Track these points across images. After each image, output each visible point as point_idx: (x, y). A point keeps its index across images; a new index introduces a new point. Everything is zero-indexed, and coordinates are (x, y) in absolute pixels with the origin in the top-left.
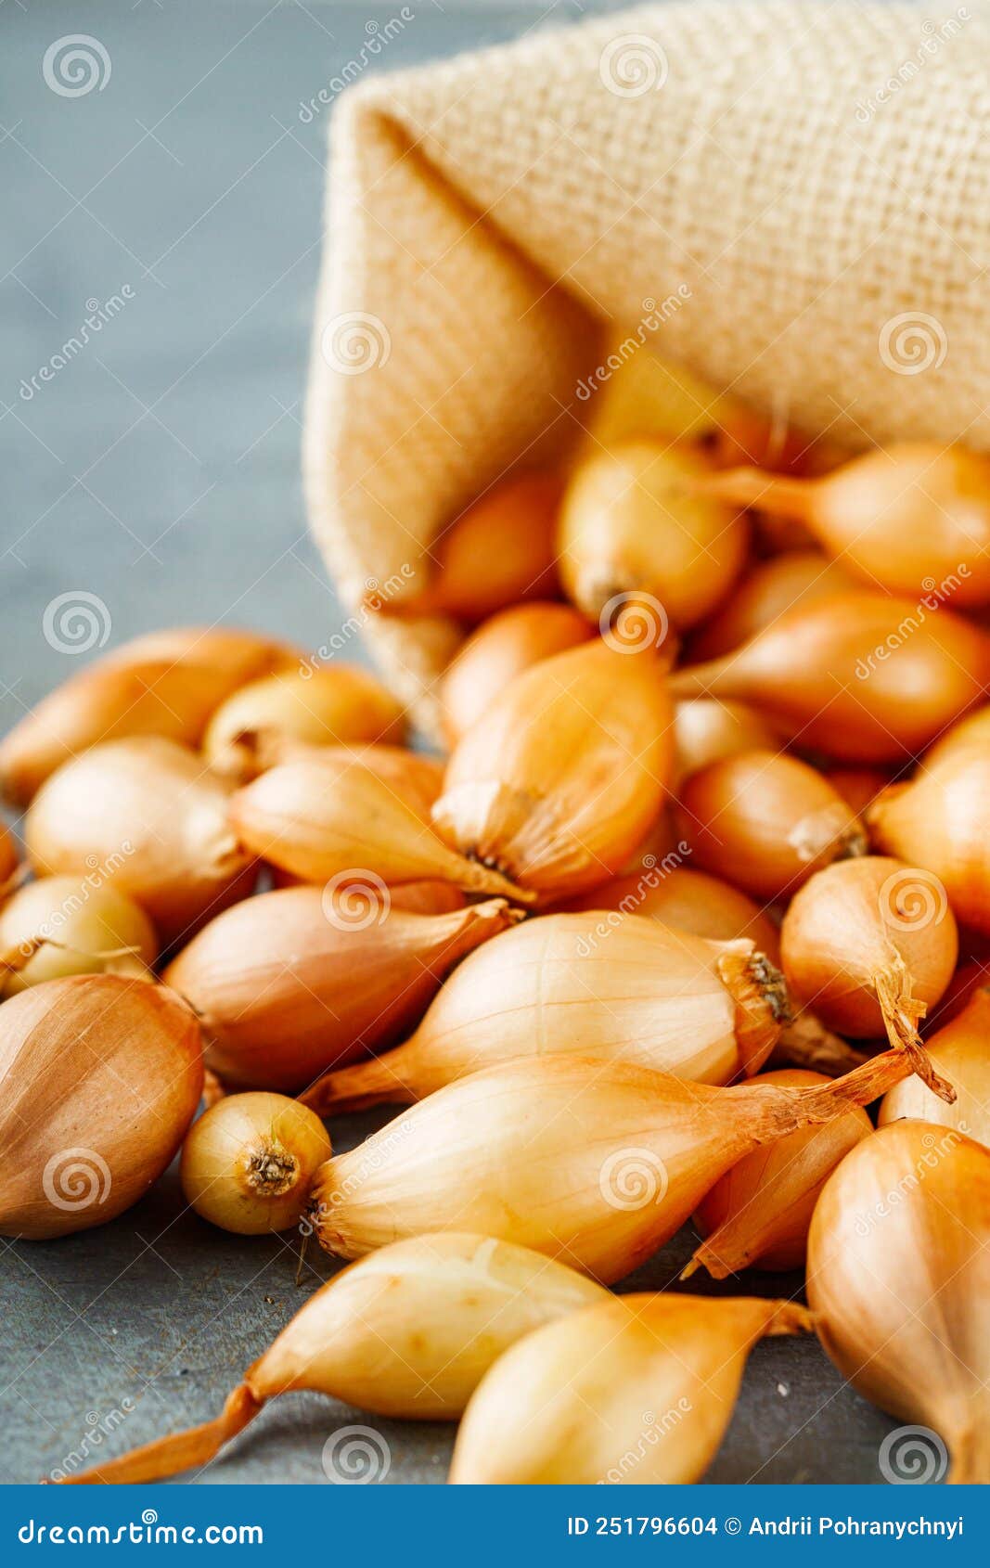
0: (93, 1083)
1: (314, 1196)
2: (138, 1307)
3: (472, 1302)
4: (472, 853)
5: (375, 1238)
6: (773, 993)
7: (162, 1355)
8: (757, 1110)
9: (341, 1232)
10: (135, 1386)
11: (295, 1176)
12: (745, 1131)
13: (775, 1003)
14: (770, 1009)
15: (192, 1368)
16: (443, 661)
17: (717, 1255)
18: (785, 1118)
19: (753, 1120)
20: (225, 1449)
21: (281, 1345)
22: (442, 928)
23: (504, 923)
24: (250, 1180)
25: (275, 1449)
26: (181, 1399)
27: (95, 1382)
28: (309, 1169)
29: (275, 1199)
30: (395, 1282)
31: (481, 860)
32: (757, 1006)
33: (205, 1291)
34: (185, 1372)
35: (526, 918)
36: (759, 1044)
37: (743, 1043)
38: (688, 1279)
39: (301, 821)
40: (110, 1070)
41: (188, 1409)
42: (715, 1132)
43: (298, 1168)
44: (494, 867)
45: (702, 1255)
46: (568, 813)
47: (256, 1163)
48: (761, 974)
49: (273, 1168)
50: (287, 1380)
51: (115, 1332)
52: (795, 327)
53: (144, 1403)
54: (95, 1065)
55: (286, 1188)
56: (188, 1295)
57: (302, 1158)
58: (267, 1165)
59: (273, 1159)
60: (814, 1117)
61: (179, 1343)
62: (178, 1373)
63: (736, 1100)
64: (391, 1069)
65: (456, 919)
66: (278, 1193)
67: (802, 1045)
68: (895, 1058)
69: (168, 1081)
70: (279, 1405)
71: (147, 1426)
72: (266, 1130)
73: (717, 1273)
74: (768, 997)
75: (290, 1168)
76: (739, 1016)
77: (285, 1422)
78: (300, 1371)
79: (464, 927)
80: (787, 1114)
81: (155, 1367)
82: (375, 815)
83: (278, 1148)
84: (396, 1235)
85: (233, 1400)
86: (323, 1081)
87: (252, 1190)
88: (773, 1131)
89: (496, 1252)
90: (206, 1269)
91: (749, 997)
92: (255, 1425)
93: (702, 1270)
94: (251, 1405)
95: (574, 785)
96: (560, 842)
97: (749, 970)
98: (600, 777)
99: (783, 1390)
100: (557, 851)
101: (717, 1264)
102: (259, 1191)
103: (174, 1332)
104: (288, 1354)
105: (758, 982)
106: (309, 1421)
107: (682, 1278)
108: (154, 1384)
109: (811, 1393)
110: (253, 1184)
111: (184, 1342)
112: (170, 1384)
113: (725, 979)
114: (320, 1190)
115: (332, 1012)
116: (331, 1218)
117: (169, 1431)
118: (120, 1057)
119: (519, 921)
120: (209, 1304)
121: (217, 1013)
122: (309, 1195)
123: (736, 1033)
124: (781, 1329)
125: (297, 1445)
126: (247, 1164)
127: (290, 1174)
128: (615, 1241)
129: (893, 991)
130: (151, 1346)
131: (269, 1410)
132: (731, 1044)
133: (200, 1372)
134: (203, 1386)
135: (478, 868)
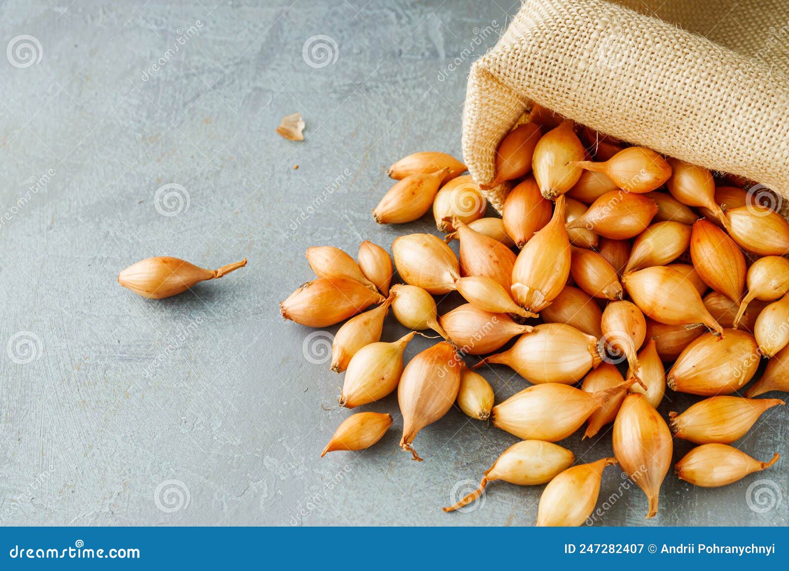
1: (494, 417)
4: (522, 306)
7: (461, 457)
14: (601, 359)
15: (469, 462)
17: (591, 433)
19: (600, 403)
26: (468, 475)
28: (491, 409)
31: (525, 309)
41: (471, 479)
44: (529, 310)
45: (587, 433)
47: (480, 415)
50: (495, 478)
53: (460, 476)
58: (483, 416)
59: (484, 414)
61: (464, 452)
62: (466, 464)
68: (633, 380)
73: (590, 437)
78: (498, 478)
81: (460, 462)
83: (485, 410)
88: (604, 403)
91: (596, 357)
93: (587, 437)
97: (596, 349)
103: (462, 448)
107: (583, 439)
108: (461, 468)
112: (464, 468)
113: (588, 348)
123: (592, 364)
126: (478, 414)
130: (458, 454)
133: (471, 464)
134: (471, 469)
135: (524, 311)
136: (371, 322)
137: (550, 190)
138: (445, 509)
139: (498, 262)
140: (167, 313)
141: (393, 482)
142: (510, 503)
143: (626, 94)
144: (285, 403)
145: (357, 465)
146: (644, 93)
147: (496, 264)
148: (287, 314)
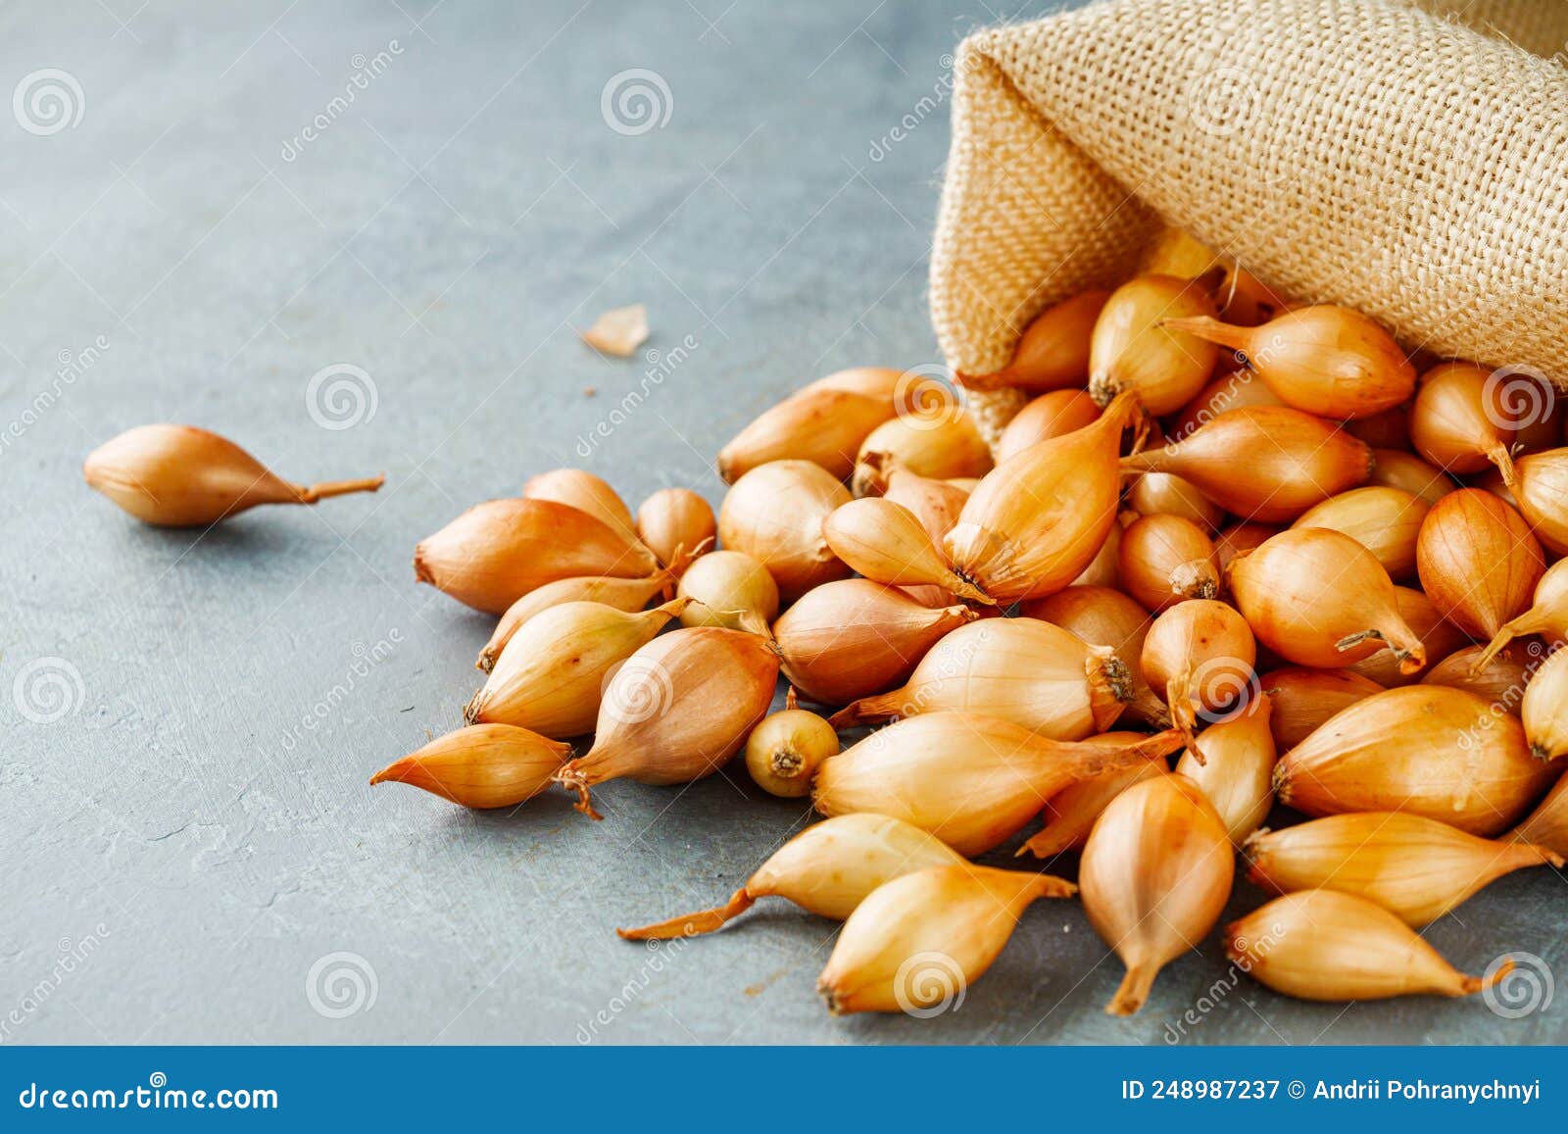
0: (691, 698)
1: (813, 780)
2: (706, 833)
3: (871, 857)
4: (958, 571)
5: (842, 810)
6: (1118, 684)
7: (711, 864)
8: (1078, 759)
9: (825, 803)
10: (689, 880)
11: (801, 767)
12: (1067, 771)
13: (1118, 690)
14: (1114, 693)
15: (725, 874)
16: (1006, 418)
17: (1042, 845)
18: (1096, 764)
19: (1073, 765)
20: (727, 924)
21: (766, 868)
22: (928, 618)
23: (963, 620)
24: (775, 766)
25: (756, 928)
26: (713, 892)
27: (667, 876)
28: (813, 763)
29: (787, 780)
30: (830, 840)
31: (963, 576)
32: (1105, 691)
33: (749, 827)
34: (720, 876)
35: (978, 619)
36: (1107, 714)
37: (1096, 712)
38: (1019, 857)
39: (854, 539)
40: (702, 691)
41: (715, 898)
42: (1047, 770)
43: (804, 762)
44: (970, 582)
45: (1031, 844)
46: (1022, 551)
47: (777, 757)
48: (1111, 671)
49: (786, 761)
50: (766, 888)
51: (689, 846)
52: (1250, 221)
53: (692, 891)
54: (693, 687)
55: (795, 773)
56: (739, 829)
57: (808, 756)
58: (783, 759)
59: (787, 755)
60: (1116, 766)
61: (722, 858)
62: (716, 876)
63: (1064, 751)
64: (889, 701)
65: (936, 613)
66: (789, 776)
67: (1153, 713)
68: (1174, 735)
69: (740, 701)
70: (768, 902)
71: (689, 905)
72: (789, 737)
73: (1040, 854)
74: (1114, 686)
75: (797, 762)
76: (1093, 696)
77: (768, 912)
78: (773, 884)
79: (942, 618)
80: (1098, 762)
81: (704, 871)
82: (899, 541)
83: (792, 750)
84: (852, 810)
85: (735, 896)
86: (855, 703)
87: (775, 772)
88: (1087, 772)
89: (894, 830)
90: (755, 815)
91: (1101, 684)
92: (749, 912)
93: (1030, 852)
94: (746, 901)
95: (1030, 533)
96: (1015, 569)
97: (1103, 667)
98: (1048, 528)
99: (1066, 929)
100: (1012, 574)
101: (1040, 849)
102: (779, 774)
103: (723, 851)
104: (768, 874)
105: (1110, 676)
106: (782, 913)
107: (1017, 854)
108: (701, 881)
109: (1081, 933)
110: (775, 769)
111: (727, 858)
112: (710, 882)
113: (1088, 672)
114: (818, 776)
115: (861, 661)
116: (820, 797)
117: (700, 910)
118: (710, 684)
119: (974, 619)
120: (749, 836)
121: (794, 654)
122: (811, 778)
123: (1091, 706)
124: (1053, 893)
125: (769, 927)
126: (773, 757)
127: (798, 766)
128: (978, 828)
129: (1176, 693)
130: (707, 858)
131: (760, 904)
132: (1088, 712)
133: (729, 877)
134: (725, 884)
135: (961, 580)
136: (604, 587)
137: (1108, 379)
138: (620, 933)
139: (942, 509)
140: (167, 552)
141: (525, 875)
142: (790, 953)
143: (1294, 129)
144: (347, 721)
145: (456, 837)
146: (1331, 123)
147: (938, 511)
148: (424, 561)
